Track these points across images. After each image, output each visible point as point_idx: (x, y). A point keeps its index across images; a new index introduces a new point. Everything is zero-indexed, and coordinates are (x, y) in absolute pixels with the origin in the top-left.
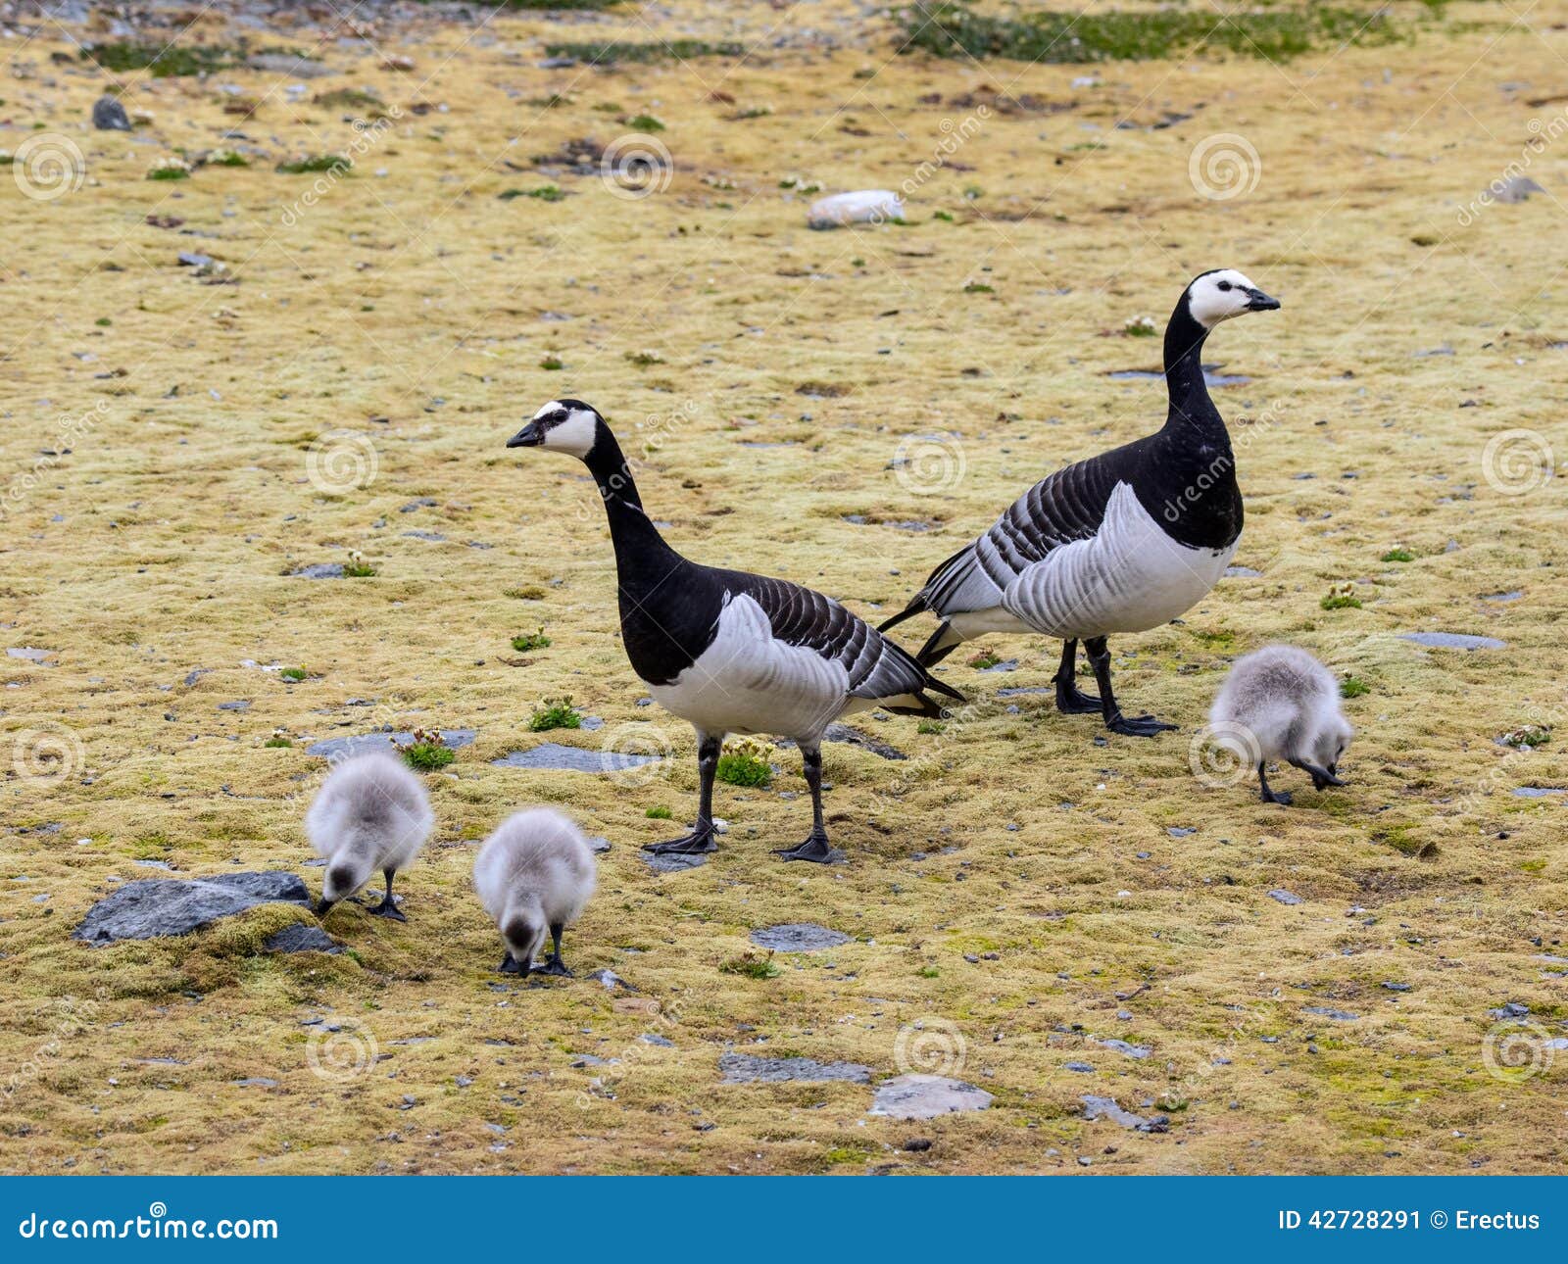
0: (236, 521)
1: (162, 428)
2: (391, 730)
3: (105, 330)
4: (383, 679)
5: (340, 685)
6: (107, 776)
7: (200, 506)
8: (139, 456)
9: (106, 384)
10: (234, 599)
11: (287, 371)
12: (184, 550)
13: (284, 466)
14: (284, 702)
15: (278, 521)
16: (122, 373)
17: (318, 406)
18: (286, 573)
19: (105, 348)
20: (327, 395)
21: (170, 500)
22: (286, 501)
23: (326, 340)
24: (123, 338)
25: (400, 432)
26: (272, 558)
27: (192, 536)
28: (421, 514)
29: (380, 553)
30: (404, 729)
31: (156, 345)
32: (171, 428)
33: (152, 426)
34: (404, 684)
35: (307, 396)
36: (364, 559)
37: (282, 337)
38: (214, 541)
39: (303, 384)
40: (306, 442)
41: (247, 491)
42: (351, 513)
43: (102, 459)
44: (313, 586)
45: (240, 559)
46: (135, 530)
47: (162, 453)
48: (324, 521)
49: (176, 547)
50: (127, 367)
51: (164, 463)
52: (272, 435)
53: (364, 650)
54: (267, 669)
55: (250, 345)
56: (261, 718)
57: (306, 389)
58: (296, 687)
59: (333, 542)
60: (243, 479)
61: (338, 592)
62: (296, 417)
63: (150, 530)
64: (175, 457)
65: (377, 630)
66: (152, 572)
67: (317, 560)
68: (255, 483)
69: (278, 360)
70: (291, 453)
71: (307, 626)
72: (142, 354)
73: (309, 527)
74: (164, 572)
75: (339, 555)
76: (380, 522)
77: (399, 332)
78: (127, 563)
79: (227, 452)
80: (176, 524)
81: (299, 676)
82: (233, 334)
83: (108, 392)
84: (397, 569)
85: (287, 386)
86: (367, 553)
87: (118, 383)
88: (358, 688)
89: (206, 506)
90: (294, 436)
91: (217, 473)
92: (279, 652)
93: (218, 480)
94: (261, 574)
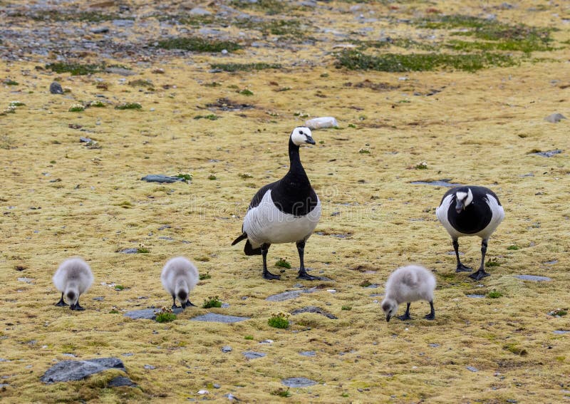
0: (99, 233)
1: (74, 200)
2: (154, 308)
3: (54, 165)
4: (151, 289)
5: (136, 292)
6: (53, 323)
7: (87, 227)
8: (65, 209)
9: (54, 184)
10: (99, 261)
11: (119, 180)
12: (81, 243)
13: (117, 213)
14: (115, 298)
15: (114, 233)
16: (60, 180)
17: (129, 192)
18: (117, 252)
19: (53, 172)
20: (132, 188)
21: (76, 226)
22: (117, 226)
23: (132, 168)
24: (59, 168)
25: (158, 202)
26: (112, 246)
27: (84, 238)
28: (165, 231)
29: (151, 245)
30: (159, 307)
31: (72, 170)
32: (77, 200)
33: (70, 199)
34: (158, 291)
35: (125, 189)
36: (145, 247)
37: (116, 167)
38: (92, 240)
39: (124, 184)
40: (126, 206)
41: (104, 222)
42: (140, 230)
43: (52, 211)
44: (126, 256)
45: (101, 246)
46: (63, 236)
47: (73, 209)
48: (131, 233)
49: (78, 242)
50: (61, 178)
51: (74, 212)
52: (113, 203)
53: (144, 279)
54: (110, 286)
55: (105, 170)
56: (107, 303)
57: (125, 186)
58: (121, 292)
59: (134, 241)
60: (102, 218)
61: (136, 258)
62: (122, 196)
63: (69, 236)
64: (78, 210)
65: (149, 272)
66: (69, 251)
67: (128, 247)
68: (106, 220)
69: (115, 176)
70: (119, 209)
71: (124, 271)
72: (66, 173)
73: (125, 235)
74: (74, 251)
75: (136, 245)
76: (151, 233)
77: (158, 166)
78: (60, 247)
79: (97, 208)
80: (78, 234)
81: (121, 288)
82: (99, 166)
83: (54, 187)
84: (157, 250)
85: (118, 185)
86: (146, 245)
87: (57, 184)
88: (142, 292)
89: (88, 228)
90: (122, 202)
91: (93, 216)
92: (115, 280)
93: (93, 219)
94: (108, 252)
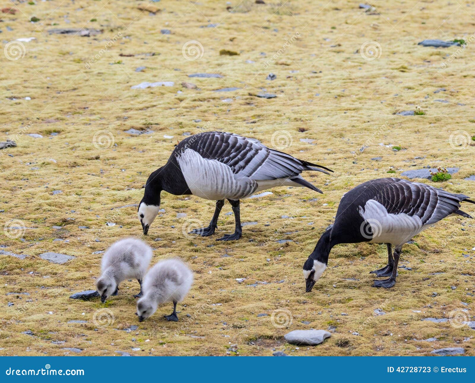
0: (378, 96)
1: (353, 64)
2: (430, 168)
3: (335, 31)
4: (427, 150)
5: (413, 152)
6: (333, 182)
7: (366, 91)
8: (346, 74)
9: (334, 49)
10: (377, 122)
11: (396, 45)
12: (360, 106)
13: (395, 77)
14: (393, 158)
15: (391, 96)
16: (339, 45)
17: (406, 57)
18: (394, 114)
19: (334, 37)
20: (409, 53)
21: (355, 89)
22: (394, 89)
23: (409, 34)
24: (340, 33)
25: (434, 65)
26: (390, 109)
27: (363, 101)
28: (441, 94)
29: (427, 107)
30: (434, 167)
31: (351, 36)
32: (356, 64)
33: (349, 63)
34: (434, 152)
35: (402, 53)
36: (421, 109)
37: (394, 33)
38: (370, 103)
39: (401, 49)
40: (403, 70)
41: (382, 86)
42: (417, 93)
43: (332, 75)
44: (403, 118)
45: (379, 109)
46: (343, 99)
47: (353, 73)
48: (408, 96)
49: (357, 105)
50: (341, 43)
51: (353, 76)
52: (391, 67)
53: (420, 140)
54: (388, 146)
55: (383, 36)
56: (385, 163)
57: (402, 51)
58: (398, 152)
59: (410, 103)
60: (381, 82)
61: (412, 120)
62: (400, 60)
63: (348, 99)
64: (357, 74)
65: (425, 133)
66: (349, 113)
67: (406, 109)
68: (384, 83)
69: (393, 41)
70: (397, 73)
71: (402, 132)
72: (347, 38)
73: (403, 98)
74: (353, 113)
75: (413, 108)
76: (427, 96)
77: (434, 31)
78: (341, 110)
79: (375, 72)
80: (357, 97)
81: (399, 149)
82: (377, 32)
83: (335, 52)
84: (432, 113)
85: (395, 50)
86: (422, 107)
87: (338, 49)
88: (418, 153)
89: (368, 91)
90: (398, 67)
91: (371, 79)
92: (392, 140)
93: (371, 82)
94: (386, 114)
